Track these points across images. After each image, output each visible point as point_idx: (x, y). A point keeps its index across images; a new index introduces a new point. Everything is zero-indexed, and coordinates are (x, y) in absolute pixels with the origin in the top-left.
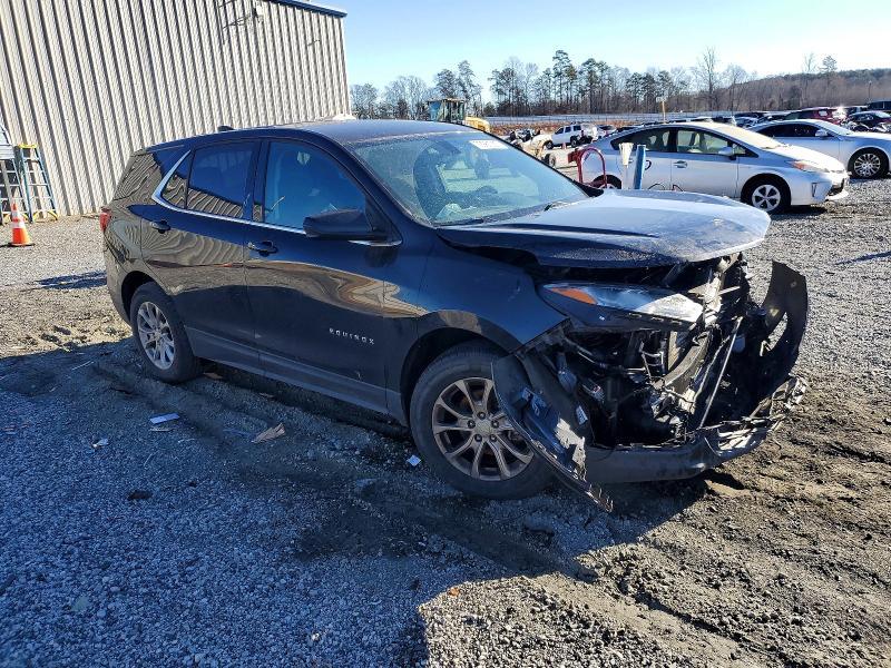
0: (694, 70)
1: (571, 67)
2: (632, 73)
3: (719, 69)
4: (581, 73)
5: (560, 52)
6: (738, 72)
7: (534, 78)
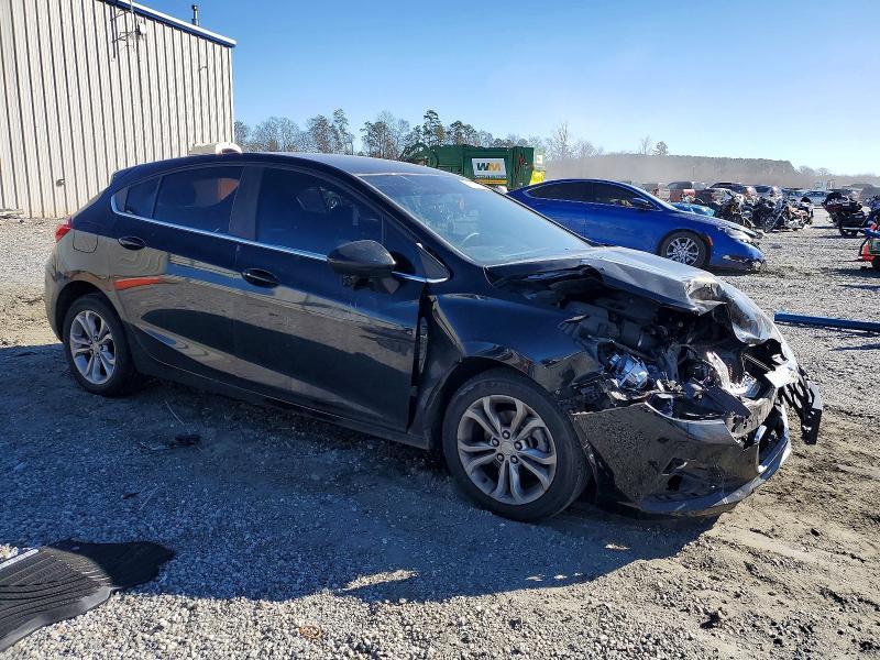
0: (549, 141)
1: (440, 127)
2: (495, 138)
3: (571, 143)
4: (449, 133)
5: (431, 112)
6: (586, 148)
7: (404, 134)
